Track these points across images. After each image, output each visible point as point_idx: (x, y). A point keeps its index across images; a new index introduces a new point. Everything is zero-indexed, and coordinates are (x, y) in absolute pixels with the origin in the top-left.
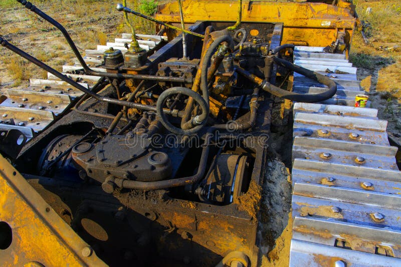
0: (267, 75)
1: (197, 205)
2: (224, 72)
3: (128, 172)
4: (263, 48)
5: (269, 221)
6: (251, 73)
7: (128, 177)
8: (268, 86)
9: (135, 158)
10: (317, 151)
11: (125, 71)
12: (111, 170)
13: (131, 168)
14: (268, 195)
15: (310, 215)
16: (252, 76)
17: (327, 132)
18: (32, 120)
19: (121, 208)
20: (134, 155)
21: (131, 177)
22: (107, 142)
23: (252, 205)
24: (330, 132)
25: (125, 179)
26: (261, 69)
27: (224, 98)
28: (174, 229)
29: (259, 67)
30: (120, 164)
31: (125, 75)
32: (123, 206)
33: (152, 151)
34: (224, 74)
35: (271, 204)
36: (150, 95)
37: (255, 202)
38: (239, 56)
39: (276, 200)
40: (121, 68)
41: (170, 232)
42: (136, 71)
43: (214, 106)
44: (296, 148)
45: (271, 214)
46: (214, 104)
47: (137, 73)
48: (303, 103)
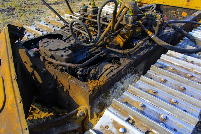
0: (156, 31)
1: (72, 77)
2: (128, 24)
3: (51, 54)
4: (158, 16)
5: (106, 98)
6: (147, 28)
7: (51, 56)
8: (154, 37)
9: (58, 50)
10: (160, 76)
11: (86, 16)
12: (46, 52)
13: (53, 53)
14: (115, 87)
15: (127, 103)
16: (146, 30)
17: (174, 69)
18: (46, 30)
19: (45, 69)
20: (58, 49)
21: (52, 57)
22: (54, 41)
23: (95, 86)
24: (177, 70)
25: (49, 57)
26: (154, 28)
27: (127, 38)
28: (61, 85)
29: (153, 26)
30: (50, 50)
31: (86, 18)
32: (46, 69)
33: (68, 49)
34: (127, 25)
35: (113, 92)
36: (94, 29)
37: (97, 85)
38: (144, 19)
39: (117, 91)
40: (85, 14)
41: (60, 86)
42: (91, 17)
43: (121, 41)
44: (150, 71)
45: (109, 96)
46: (121, 40)
47: (91, 18)
48: (173, 52)
